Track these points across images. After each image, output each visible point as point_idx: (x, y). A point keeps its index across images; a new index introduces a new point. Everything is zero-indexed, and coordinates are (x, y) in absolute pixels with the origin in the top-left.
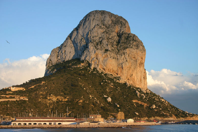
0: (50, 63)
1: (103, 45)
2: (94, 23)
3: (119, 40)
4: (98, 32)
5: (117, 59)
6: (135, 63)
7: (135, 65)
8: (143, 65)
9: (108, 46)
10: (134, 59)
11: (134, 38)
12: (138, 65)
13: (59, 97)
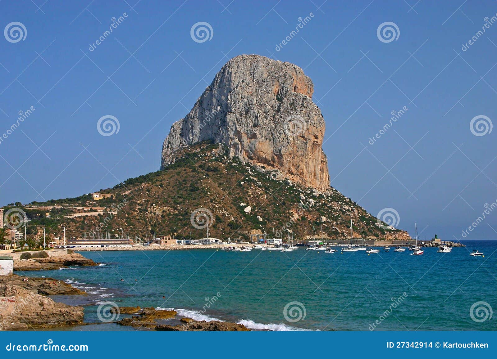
0: (168, 147)
1: (250, 117)
2: (236, 79)
3: (279, 107)
4: (244, 94)
5: (272, 141)
6: (303, 146)
7: (304, 150)
8: (318, 149)
9: (258, 119)
10: (302, 139)
11: (305, 103)
12: (309, 149)
13: (165, 208)
